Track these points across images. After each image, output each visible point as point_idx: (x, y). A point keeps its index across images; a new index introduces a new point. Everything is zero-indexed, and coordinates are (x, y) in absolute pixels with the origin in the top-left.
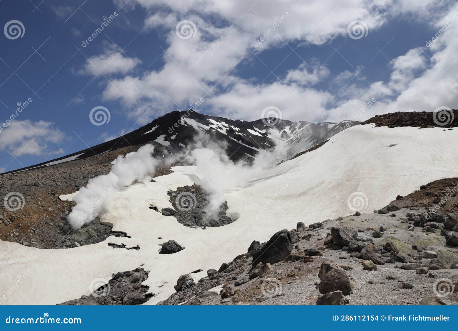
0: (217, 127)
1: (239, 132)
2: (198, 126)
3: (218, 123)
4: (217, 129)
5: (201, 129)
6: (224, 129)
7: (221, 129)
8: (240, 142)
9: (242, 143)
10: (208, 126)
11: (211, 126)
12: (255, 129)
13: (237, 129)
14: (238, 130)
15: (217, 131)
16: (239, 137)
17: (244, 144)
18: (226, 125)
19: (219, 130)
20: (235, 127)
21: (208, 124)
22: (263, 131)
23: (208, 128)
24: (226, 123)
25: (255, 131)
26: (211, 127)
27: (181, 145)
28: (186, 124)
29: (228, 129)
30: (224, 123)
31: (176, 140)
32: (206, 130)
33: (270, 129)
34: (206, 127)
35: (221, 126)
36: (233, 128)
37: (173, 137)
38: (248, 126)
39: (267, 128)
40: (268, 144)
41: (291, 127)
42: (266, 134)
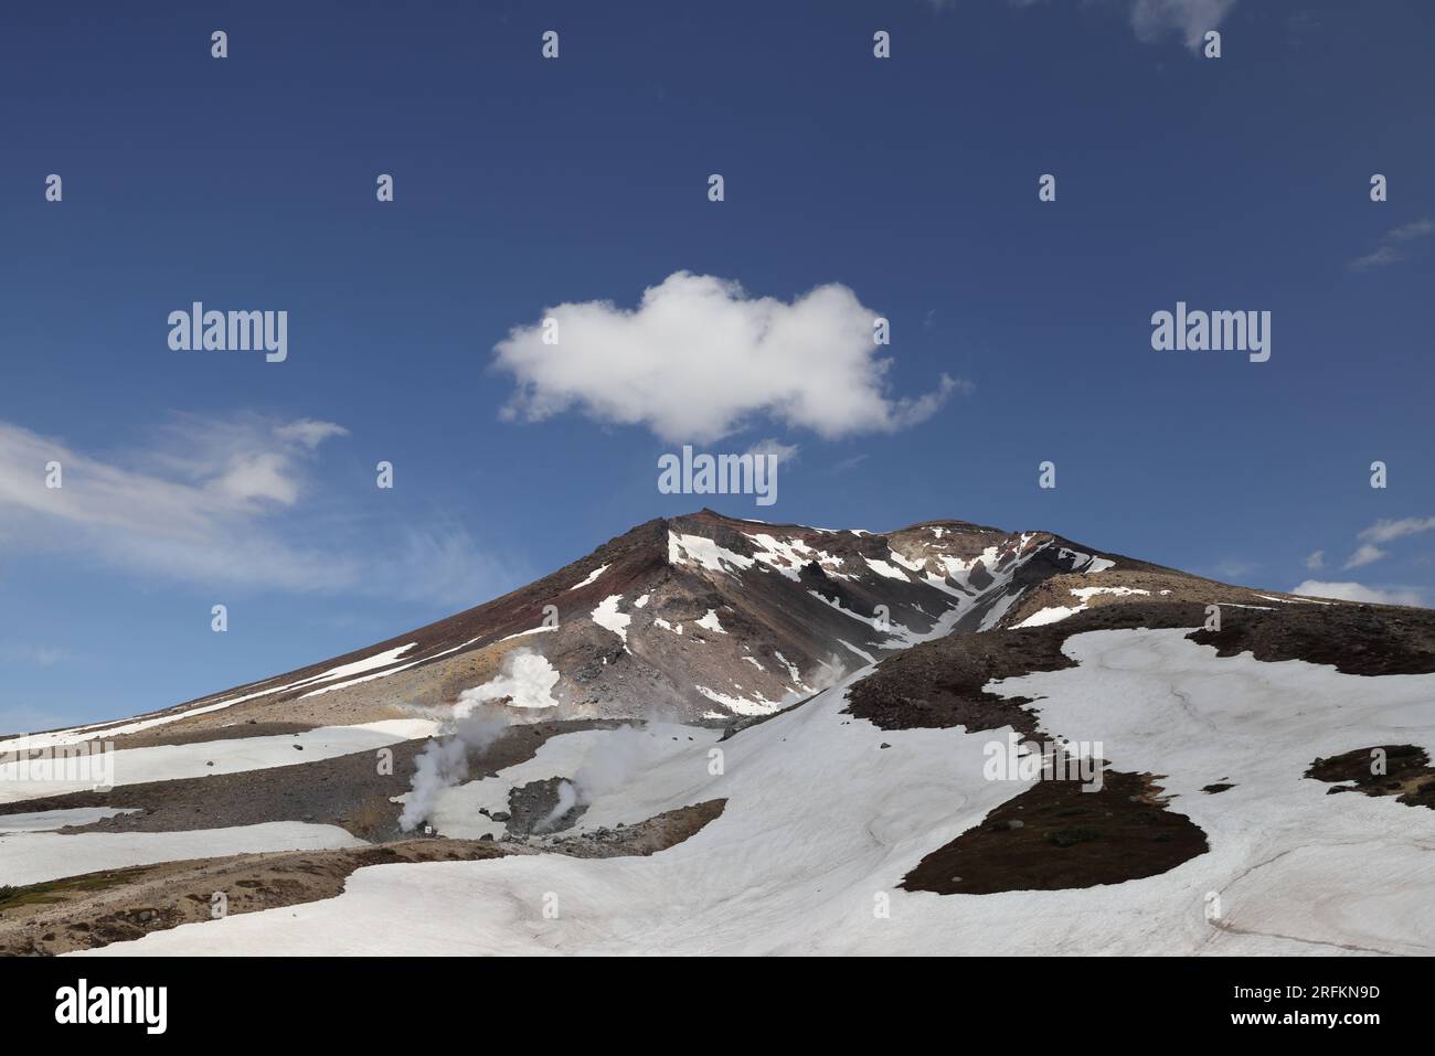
0: (776, 558)
1: (841, 570)
2: (720, 560)
3: (781, 546)
4: (776, 566)
5: (727, 567)
6: (798, 563)
7: (788, 563)
10: (750, 557)
11: (757, 556)
12: (894, 556)
13: (837, 561)
14: (837, 565)
15: (775, 574)
16: (833, 590)
18: (806, 550)
19: (780, 567)
20: (831, 557)
21: (748, 549)
22: (919, 564)
23: (749, 562)
24: (807, 543)
25: (893, 564)
26: (757, 561)
27: (660, 622)
28: (684, 555)
29: (807, 563)
30: (799, 544)
31: (648, 608)
32: (741, 571)
33: (940, 556)
34: (743, 562)
35: (789, 556)
36: (825, 558)
37: (642, 602)
38: (872, 549)
39: (932, 553)
40: (919, 609)
41: (1001, 550)
42: (922, 572)
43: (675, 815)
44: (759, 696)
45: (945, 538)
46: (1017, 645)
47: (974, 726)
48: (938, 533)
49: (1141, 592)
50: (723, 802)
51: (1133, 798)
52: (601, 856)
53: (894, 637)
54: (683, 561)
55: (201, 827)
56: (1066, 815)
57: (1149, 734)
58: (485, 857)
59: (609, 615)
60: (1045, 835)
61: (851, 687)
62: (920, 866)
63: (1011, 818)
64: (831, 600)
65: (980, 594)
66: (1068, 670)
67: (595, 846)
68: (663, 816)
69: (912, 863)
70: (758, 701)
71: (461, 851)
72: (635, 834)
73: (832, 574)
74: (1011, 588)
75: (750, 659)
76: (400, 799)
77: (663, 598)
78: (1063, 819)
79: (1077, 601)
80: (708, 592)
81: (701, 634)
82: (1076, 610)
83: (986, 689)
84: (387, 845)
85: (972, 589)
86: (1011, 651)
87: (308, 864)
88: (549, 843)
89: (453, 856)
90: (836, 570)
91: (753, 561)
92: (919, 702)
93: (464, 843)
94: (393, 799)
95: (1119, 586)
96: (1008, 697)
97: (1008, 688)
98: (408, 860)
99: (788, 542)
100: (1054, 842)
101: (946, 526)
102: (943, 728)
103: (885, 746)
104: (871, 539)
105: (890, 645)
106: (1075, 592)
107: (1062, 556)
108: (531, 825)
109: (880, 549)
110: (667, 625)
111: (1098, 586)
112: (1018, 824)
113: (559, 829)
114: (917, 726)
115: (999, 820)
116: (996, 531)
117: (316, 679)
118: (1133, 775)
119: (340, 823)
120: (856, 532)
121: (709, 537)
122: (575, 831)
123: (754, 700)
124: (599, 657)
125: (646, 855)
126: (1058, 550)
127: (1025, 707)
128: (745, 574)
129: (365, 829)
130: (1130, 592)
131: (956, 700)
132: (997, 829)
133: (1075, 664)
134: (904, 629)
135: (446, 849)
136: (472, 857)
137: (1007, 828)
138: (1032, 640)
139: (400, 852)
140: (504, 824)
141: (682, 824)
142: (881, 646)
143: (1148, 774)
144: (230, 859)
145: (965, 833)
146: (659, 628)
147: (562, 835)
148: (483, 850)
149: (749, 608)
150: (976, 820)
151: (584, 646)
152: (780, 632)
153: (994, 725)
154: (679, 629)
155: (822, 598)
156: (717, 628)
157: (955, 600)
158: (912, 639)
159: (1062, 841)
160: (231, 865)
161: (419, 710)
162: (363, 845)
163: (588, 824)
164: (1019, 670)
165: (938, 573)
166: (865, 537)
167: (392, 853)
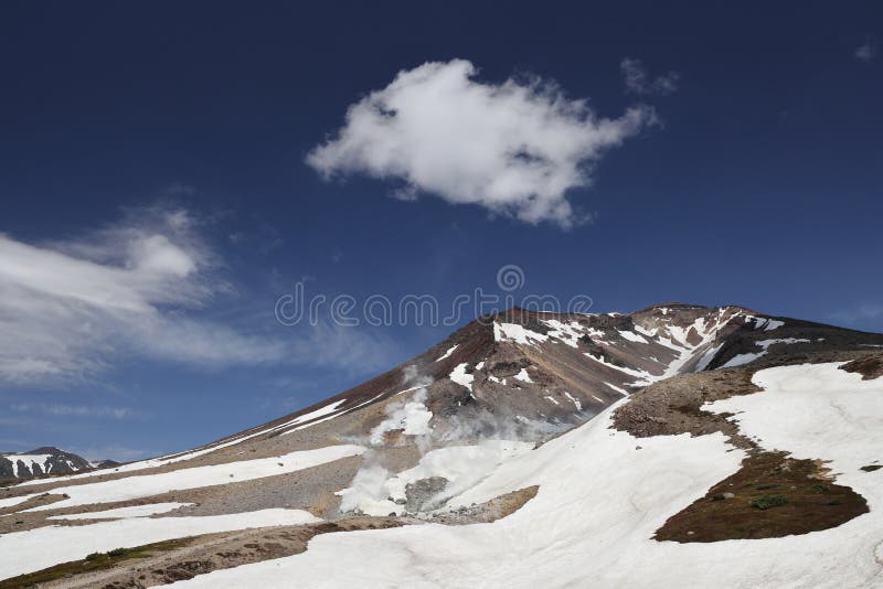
0: (562, 335)
1: (603, 339)
2: (527, 338)
3: (566, 326)
4: (562, 339)
5: (531, 341)
6: (576, 336)
7: (569, 337)
8: (602, 360)
9: (605, 361)
10: (545, 334)
11: (550, 333)
12: (637, 328)
13: (600, 333)
14: (601, 336)
15: (562, 344)
16: (599, 352)
17: (609, 364)
18: (580, 328)
19: (564, 340)
20: (597, 331)
21: (544, 330)
22: (654, 332)
23: (545, 338)
24: (581, 322)
25: (636, 333)
26: (550, 337)
27: (492, 378)
28: (504, 336)
29: (581, 336)
30: (575, 325)
31: (484, 370)
32: (540, 344)
33: (667, 326)
34: (541, 337)
35: (570, 332)
36: (592, 332)
37: (480, 366)
38: (623, 324)
39: (660, 324)
40: (655, 360)
41: (706, 319)
42: (656, 337)
43: (508, 497)
44: (557, 420)
45: (669, 314)
46: (722, 379)
47: (697, 433)
48: (664, 311)
49: (804, 340)
50: (537, 487)
51: (810, 476)
52: (462, 523)
53: (641, 379)
54: (503, 340)
55: (227, 513)
56: (762, 489)
57: (817, 433)
58: (391, 526)
59: (460, 375)
60: (750, 502)
61: (614, 411)
62: (665, 525)
63: (724, 491)
64: (599, 358)
65: (694, 348)
66: (757, 394)
67: (458, 518)
68: (499, 498)
69: (660, 522)
70: (556, 424)
71: (376, 524)
72: (483, 509)
73: (598, 342)
74: (715, 343)
75: (550, 398)
76: (341, 493)
77: (493, 363)
78: (762, 492)
79: (760, 349)
80: (520, 358)
81: (518, 384)
82: (760, 355)
83: (703, 408)
84: (333, 521)
85: (689, 346)
86: (719, 383)
87: (286, 533)
88: (430, 517)
89: (372, 527)
90: (600, 339)
91: (547, 337)
92: (659, 419)
93: (378, 518)
94: (336, 493)
95: (788, 337)
96: (717, 413)
97: (717, 407)
98: (345, 530)
99: (569, 323)
100: (756, 506)
101: (669, 307)
102: (675, 434)
103: (638, 448)
104: (622, 318)
105: (638, 384)
106: (758, 343)
107: (747, 320)
108: (420, 506)
109: (627, 324)
110: (496, 380)
111: (773, 338)
112: (730, 495)
113: (437, 508)
114: (658, 434)
115: (716, 494)
116: (702, 307)
117: (289, 424)
118: (808, 461)
119: (306, 508)
120: (611, 315)
121: (518, 323)
122: (446, 509)
123: (553, 423)
124: (456, 402)
125: (490, 522)
126: (745, 317)
127: (730, 419)
128: (543, 345)
129: (321, 512)
130: (796, 341)
131: (684, 417)
132: (716, 499)
133: (761, 390)
134: (647, 373)
135: (367, 522)
136: (383, 527)
137: (723, 498)
138: (731, 375)
139: (340, 525)
140: (403, 506)
141: (511, 502)
142: (632, 385)
143: (818, 460)
144: (242, 531)
145: (695, 503)
146: (492, 382)
147: (438, 512)
148: (391, 522)
149: (547, 366)
150: (702, 493)
151: (446, 395)
152: (568, 380)
153: (709, 432)
154: (504, 382)
155: (593, 357)
156: (528, 380)
157: (678, 353)
158: (653, 379)
159: (761, 506)
160: (242, 535)
161: (350, 439)
162: (319, 521)
163: (455, 504)
164: (724, 395)
165: (666, 337)
166: (617, 318)
167: (336, 526)
